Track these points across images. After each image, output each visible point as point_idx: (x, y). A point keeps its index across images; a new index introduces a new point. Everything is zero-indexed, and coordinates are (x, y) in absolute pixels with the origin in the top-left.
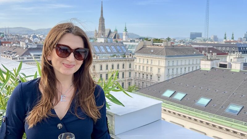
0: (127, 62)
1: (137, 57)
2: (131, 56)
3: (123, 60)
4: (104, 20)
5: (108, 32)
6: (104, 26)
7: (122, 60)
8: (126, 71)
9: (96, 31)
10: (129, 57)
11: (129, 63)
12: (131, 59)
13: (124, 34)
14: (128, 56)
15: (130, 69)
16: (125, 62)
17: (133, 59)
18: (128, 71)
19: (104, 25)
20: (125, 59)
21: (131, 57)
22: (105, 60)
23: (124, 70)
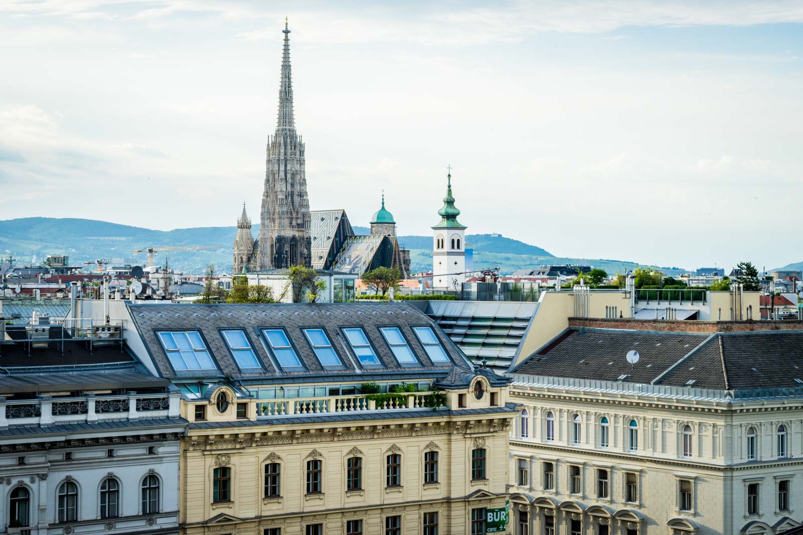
0: (456, 437)
1: (528, 403)
2: (486, 396)
3: (431, 420)
4: (302, 153)
5: (332, 229)
6: (301, 195)
7: (418, 421)
8: (448, 501)
9: (245, 225)
10: (472, 403)
11: (470, 446)
12: (484, 418)
13: (440, 244)
14: (461, 397)
15: (479, 486)
16: (439, 441)
17: (496, 417)
18: (466, 500)
19: (303, 183)
20: (443, 420)
21: (485, 403)
22: (299, 428)
23: (436, 493)
